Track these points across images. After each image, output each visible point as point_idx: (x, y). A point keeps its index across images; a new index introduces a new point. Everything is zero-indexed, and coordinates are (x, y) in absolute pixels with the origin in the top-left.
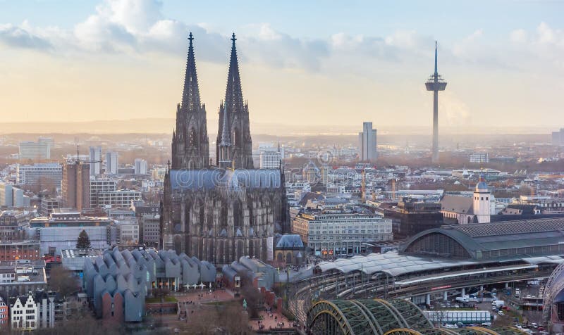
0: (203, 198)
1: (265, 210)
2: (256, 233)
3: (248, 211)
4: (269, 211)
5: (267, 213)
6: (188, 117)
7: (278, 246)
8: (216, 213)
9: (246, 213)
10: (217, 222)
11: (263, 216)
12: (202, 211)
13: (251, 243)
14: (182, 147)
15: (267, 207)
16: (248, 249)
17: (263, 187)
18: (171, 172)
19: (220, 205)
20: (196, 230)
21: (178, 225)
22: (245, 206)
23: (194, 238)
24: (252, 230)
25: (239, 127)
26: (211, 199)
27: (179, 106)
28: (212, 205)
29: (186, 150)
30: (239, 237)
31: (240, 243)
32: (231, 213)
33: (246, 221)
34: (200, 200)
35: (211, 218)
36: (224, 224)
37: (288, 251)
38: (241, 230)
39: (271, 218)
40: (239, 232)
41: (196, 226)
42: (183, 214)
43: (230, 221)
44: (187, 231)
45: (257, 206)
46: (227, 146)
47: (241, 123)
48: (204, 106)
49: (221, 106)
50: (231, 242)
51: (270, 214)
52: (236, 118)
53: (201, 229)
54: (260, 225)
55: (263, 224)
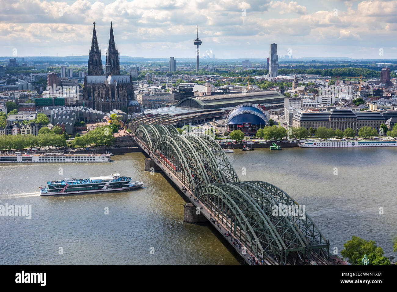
3: (117, 92)
4: (125, 91)
5: (125, 92)
6: (94, 55)
7: (129, 105)
8: (104, 92)
9: (116, 92)
11: (123, 93)
12: (99, 92)
13: (118, 104)
14: (91, 67)
16: (117, 106)
17: (124, 82)
18: (87, 76)
19: (106, 89)
21: (90, 97)
22: (116, 90)
23: (96, 102)
24: (119, 99)
25: (114, 59)
26: (102, 87)
27: (90, 50)
28: (103, 89)
29: (93, 68)
30: (114, 102)
31: (114, 104)
33: (116, 95)
34: (98, 87)
35: (102, 94)
36: (107, 97)
37: (133, 107)
38: (114, 99)
39: (126, 94)
40: (113, 100)
41: (97, 98)
42: (92, 93)
43: (110, 96)
44: (94, 99)
45: (121, 90)
46: (109, 66)
47: (115, 57)
48: (100, 50)
50: (110, 103)
51: (126, 93)
52: (113, 55)
53: (99, 99)
54: (122, 97)
55: (123, 97)
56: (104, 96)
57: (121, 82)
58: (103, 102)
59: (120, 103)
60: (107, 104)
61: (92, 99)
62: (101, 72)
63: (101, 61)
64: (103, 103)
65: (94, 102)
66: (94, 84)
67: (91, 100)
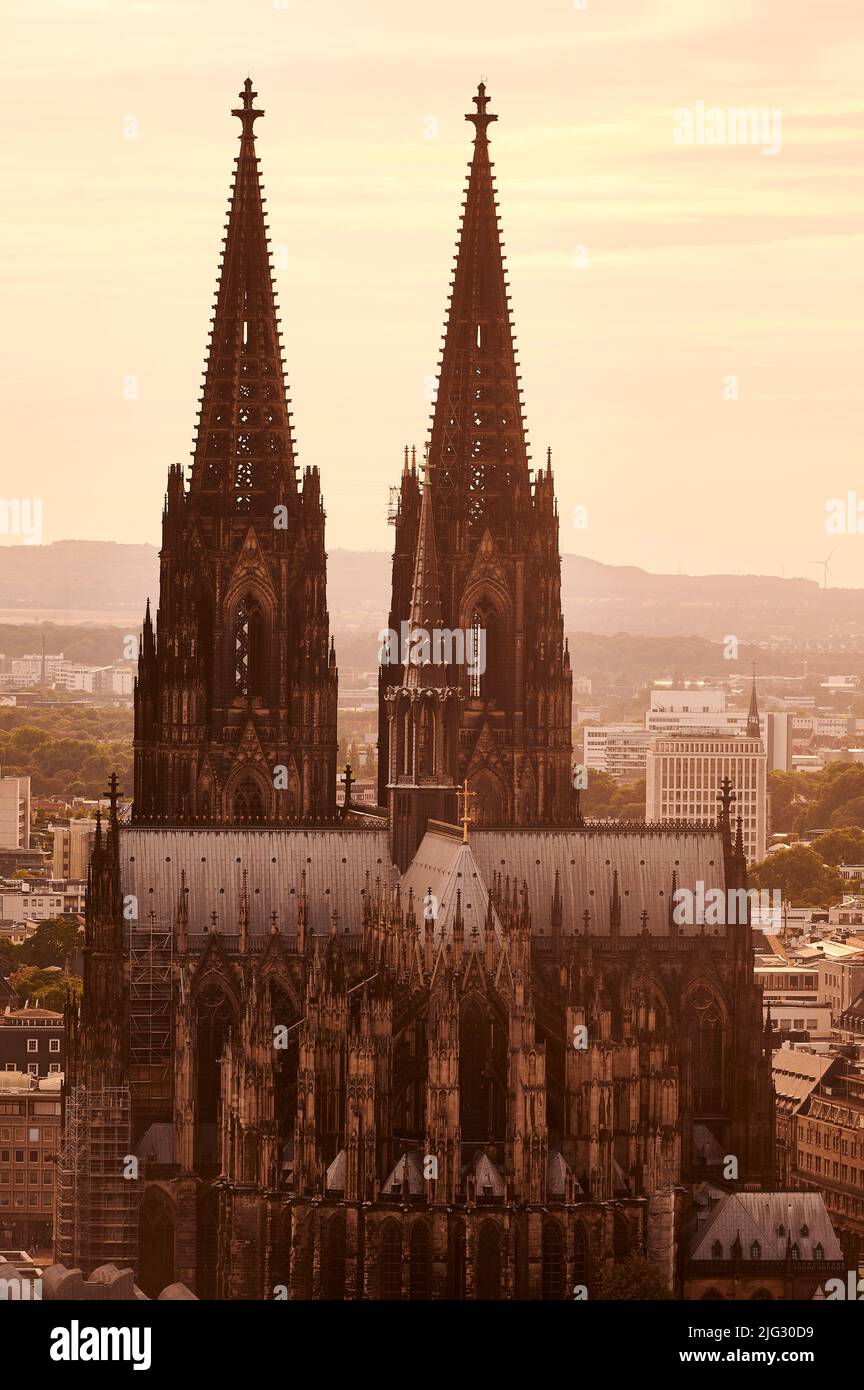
0: (300, 986)
1: (634, 1053)
2: (584, 1182)
3: (540, 1062)
4: (656, 1059)
5: (645, 1072)
6: (226, 541)
7: (703, 1252)
8: (361, 1065)
10: (369, 1116)
11: (620, 1086)
13: (552, 1231)
14: (184, 703)
15: (645, 1039)
17: (630, 927)
18: (125, 839)
19: (385, 1028)
20: (253, 1163)
21: (157, 1129)
22: (521, 1032)
23: (248, 1204)
24: (562, 1164)
25: (500, 598)
26: (337, 992)
28: (340, 1025)
30: (489, 1199)
31: (489, 1232)
32: (444, 1071)
33: (528, 1115)
34: (277, 992)
35: (334, 1091)
36: (404, 1132)
37: (759, 1284)
38: (500, 1161)
39: (668, 1099)
40: (486, 1174)
41: (252, 1140)
43: (443, 1115)
44: (206, 1163)
46: (430, 702)
47: (511, 576)
48: (313, 478)
49: (409, 481)
50: (441, 1227)
51: (664, 1075)
52: (486, 546)
53: (281, 1156)
54: (603, 1137)
55: (622, 1133)
56: (361, 1119)
57: (600, 926)
58: (333, 1197)
59: (579, 1228)
60: (393, 1228)
61: (187, 1157)
62: (315, 789)
63: (324, 620)
64: (340, 1221)
65: (208, 1205)
66: (216, 945)
67: (171, 1170)
